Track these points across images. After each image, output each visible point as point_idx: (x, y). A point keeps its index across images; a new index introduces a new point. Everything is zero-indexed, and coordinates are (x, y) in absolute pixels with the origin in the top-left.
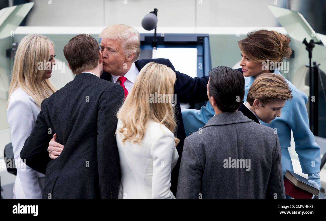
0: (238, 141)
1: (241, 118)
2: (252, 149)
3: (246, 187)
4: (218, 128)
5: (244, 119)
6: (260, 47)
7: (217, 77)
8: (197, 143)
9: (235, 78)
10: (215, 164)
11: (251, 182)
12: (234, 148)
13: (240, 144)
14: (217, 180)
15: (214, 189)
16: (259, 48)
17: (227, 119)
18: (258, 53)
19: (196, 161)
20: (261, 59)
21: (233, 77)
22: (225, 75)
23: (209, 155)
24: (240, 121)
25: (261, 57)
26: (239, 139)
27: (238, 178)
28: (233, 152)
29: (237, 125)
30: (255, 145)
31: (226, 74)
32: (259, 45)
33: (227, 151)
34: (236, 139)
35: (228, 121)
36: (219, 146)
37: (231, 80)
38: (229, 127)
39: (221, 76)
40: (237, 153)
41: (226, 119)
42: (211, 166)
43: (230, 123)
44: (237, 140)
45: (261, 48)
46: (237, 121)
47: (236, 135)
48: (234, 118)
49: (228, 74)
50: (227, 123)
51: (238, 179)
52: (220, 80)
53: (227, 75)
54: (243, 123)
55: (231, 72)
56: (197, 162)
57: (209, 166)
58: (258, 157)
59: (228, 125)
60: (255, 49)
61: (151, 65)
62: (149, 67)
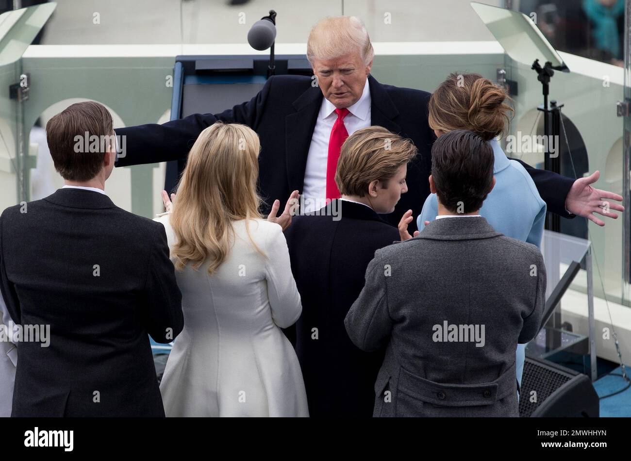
0: (469, 272)
4: (435, 245)
13: (473, 278)
17: (453, 230)
24: (475, 236)
26: (472, 269)
29: (470, 243)
35: (455, 234)
38: (454, 245)
41: (450, 231)
43: (457, 238)
46: (470, 237)
47: (466, 261)
50: (452, 238)
54: (482, 240)
59: (453, 241)
61: (218, 128)
62: (215, 133)
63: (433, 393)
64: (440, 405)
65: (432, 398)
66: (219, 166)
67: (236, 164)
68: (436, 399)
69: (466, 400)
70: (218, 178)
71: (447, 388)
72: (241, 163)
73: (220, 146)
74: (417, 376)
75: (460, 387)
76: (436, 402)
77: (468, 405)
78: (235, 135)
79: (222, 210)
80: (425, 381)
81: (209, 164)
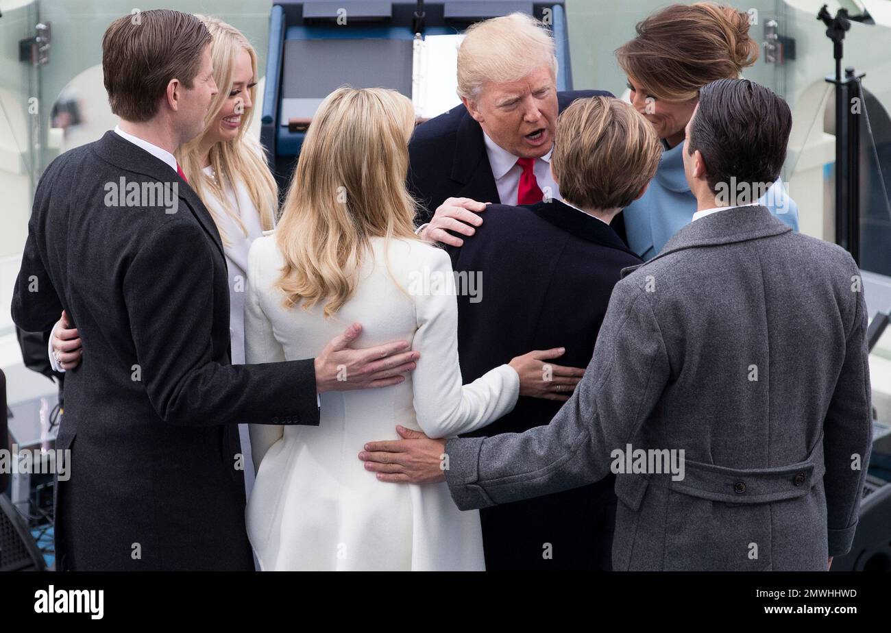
0: (764, 288)
1: (767, 225)
2: (803, 305)
3: (786, 407)
4: (711, 253)
5: (774, 226)
6: (681, 60)
7: (719, 99)
8: (658, 296)
9: (769, 109)
10: (711, 349)
11: (799, 394)
12: (754, 304)
13: (771, 296)
14: (716, 391)
15: (708, 416)
16: (678, 62)
17: (733, 228)
18: (678, 76)
19: (655, 346)
20: (688, 90)
21: (763, 104)
22: (744, 96)
23: (694, 327)
24: (764, 233)
25: (689, 86)
26: (768, 282)
27: (768, 384)
28: (752, 316)
29: (759, 243)
30: (810, 294)
31: (747, 94)
32: (678, 56)
33: (739, 314)
34: (759, 281)
35: (734, 233)
36: (719, 301)
37: (758, 109)
38: (738, 248)
39: (733, 96)
40: (765, 318)
41: (729, 230)
42: (701, 356)
43: (741, 238)
44: (764, 285)
45: (684, 61)
46: (757, 234)
47: (759, 271)
48: (749, 225)
49: (751, 94)
50: (734, 239)
51: (768, 387)
52: (728, 106)
53: (749, 96)
54: (773, 238)
55: (760, 93)
56: (659, 347)
57: (697, 357)
58: (819, 327)
59: (735, 243)
60: (669, 66)
61: (341, 96)
62: (336, 103)
63: (728, 485)
64: (737, 504)
65: (726, 493)
66: (341, 153)
67: (367, 146)
68: (732, 495)
69: (773, 492)
70: (340, 170)
71: (748, 475)
72: (376, 146)
73: (341, 121)
74: (701, 464)
75: (766, 472)
76: (733, 499)
77: (777, 499)
78: (366, 104)
79: (348, 221)
80: (715, 468)
81: (326, 149)
